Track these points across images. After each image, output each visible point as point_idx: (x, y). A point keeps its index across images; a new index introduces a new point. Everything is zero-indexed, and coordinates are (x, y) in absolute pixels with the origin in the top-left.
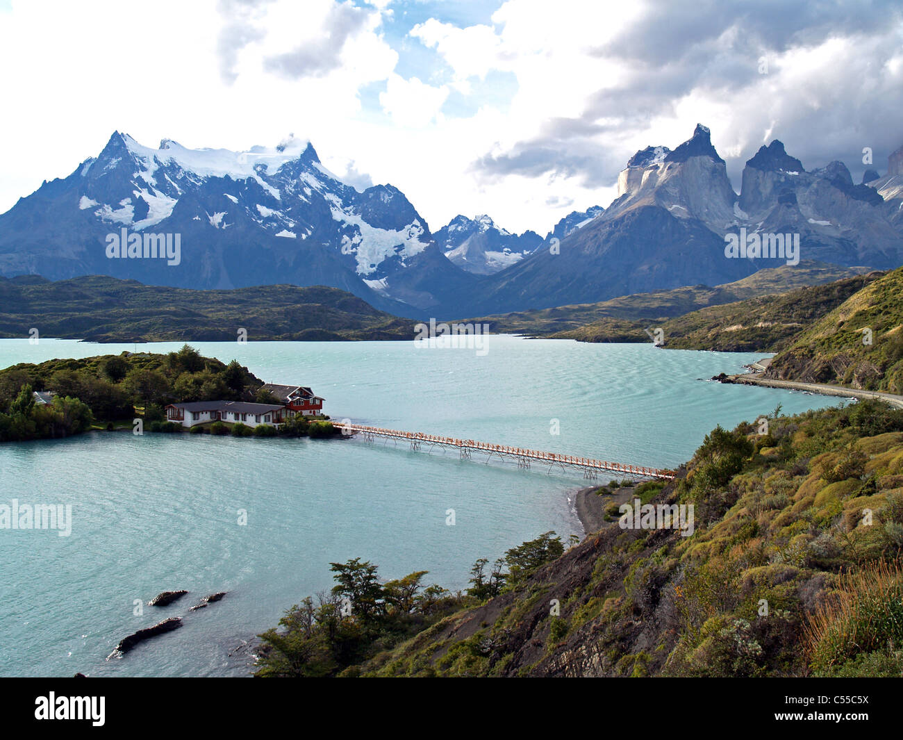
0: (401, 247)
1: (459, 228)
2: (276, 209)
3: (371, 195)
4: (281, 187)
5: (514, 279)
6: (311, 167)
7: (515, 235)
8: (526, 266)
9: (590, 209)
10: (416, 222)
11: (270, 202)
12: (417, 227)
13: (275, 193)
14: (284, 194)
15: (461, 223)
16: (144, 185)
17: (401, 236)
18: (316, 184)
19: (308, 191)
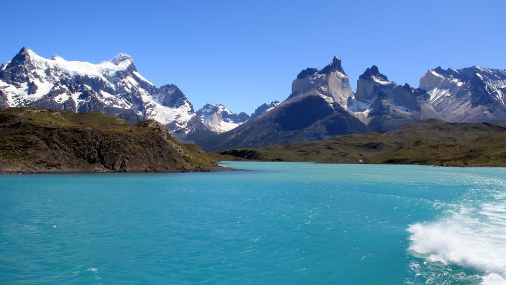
0: (179, 116)
1: (208, 111)
2: (112, 94)
3: (164, 89)
4: (115, 83)
5: (239, 134)
6: (133, 74)
7: (235, 114)
8: (245, 127)
9: (273, 102)
10: (187, 104)
11: (109, 90)
12: (186, 106)
13: (113, 86)
14: (117, 87)
15: (209, 108)
16: (37, 76)
17: (178, 111)
18: (135, 83)
19: (130, 86)
